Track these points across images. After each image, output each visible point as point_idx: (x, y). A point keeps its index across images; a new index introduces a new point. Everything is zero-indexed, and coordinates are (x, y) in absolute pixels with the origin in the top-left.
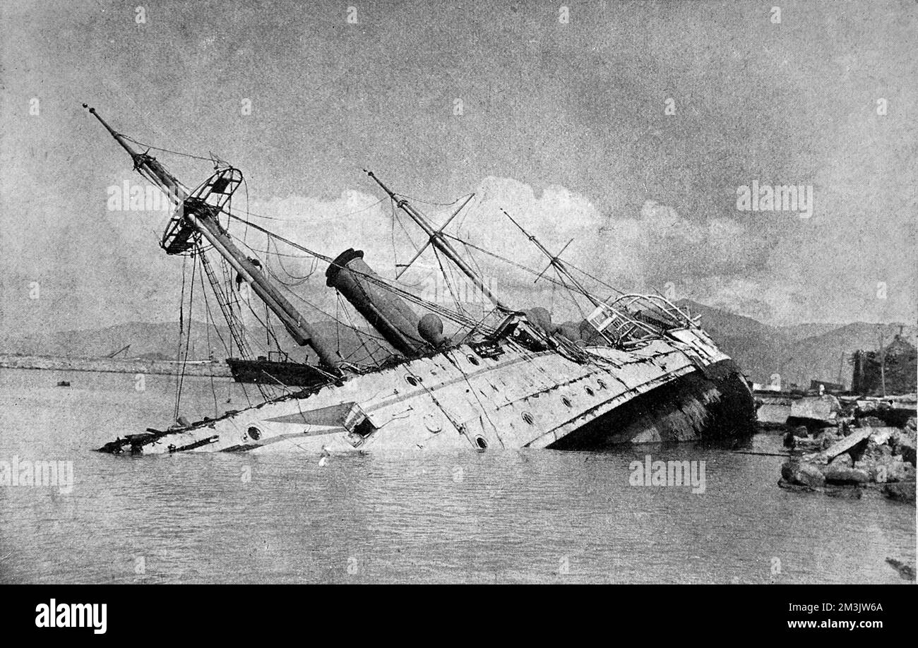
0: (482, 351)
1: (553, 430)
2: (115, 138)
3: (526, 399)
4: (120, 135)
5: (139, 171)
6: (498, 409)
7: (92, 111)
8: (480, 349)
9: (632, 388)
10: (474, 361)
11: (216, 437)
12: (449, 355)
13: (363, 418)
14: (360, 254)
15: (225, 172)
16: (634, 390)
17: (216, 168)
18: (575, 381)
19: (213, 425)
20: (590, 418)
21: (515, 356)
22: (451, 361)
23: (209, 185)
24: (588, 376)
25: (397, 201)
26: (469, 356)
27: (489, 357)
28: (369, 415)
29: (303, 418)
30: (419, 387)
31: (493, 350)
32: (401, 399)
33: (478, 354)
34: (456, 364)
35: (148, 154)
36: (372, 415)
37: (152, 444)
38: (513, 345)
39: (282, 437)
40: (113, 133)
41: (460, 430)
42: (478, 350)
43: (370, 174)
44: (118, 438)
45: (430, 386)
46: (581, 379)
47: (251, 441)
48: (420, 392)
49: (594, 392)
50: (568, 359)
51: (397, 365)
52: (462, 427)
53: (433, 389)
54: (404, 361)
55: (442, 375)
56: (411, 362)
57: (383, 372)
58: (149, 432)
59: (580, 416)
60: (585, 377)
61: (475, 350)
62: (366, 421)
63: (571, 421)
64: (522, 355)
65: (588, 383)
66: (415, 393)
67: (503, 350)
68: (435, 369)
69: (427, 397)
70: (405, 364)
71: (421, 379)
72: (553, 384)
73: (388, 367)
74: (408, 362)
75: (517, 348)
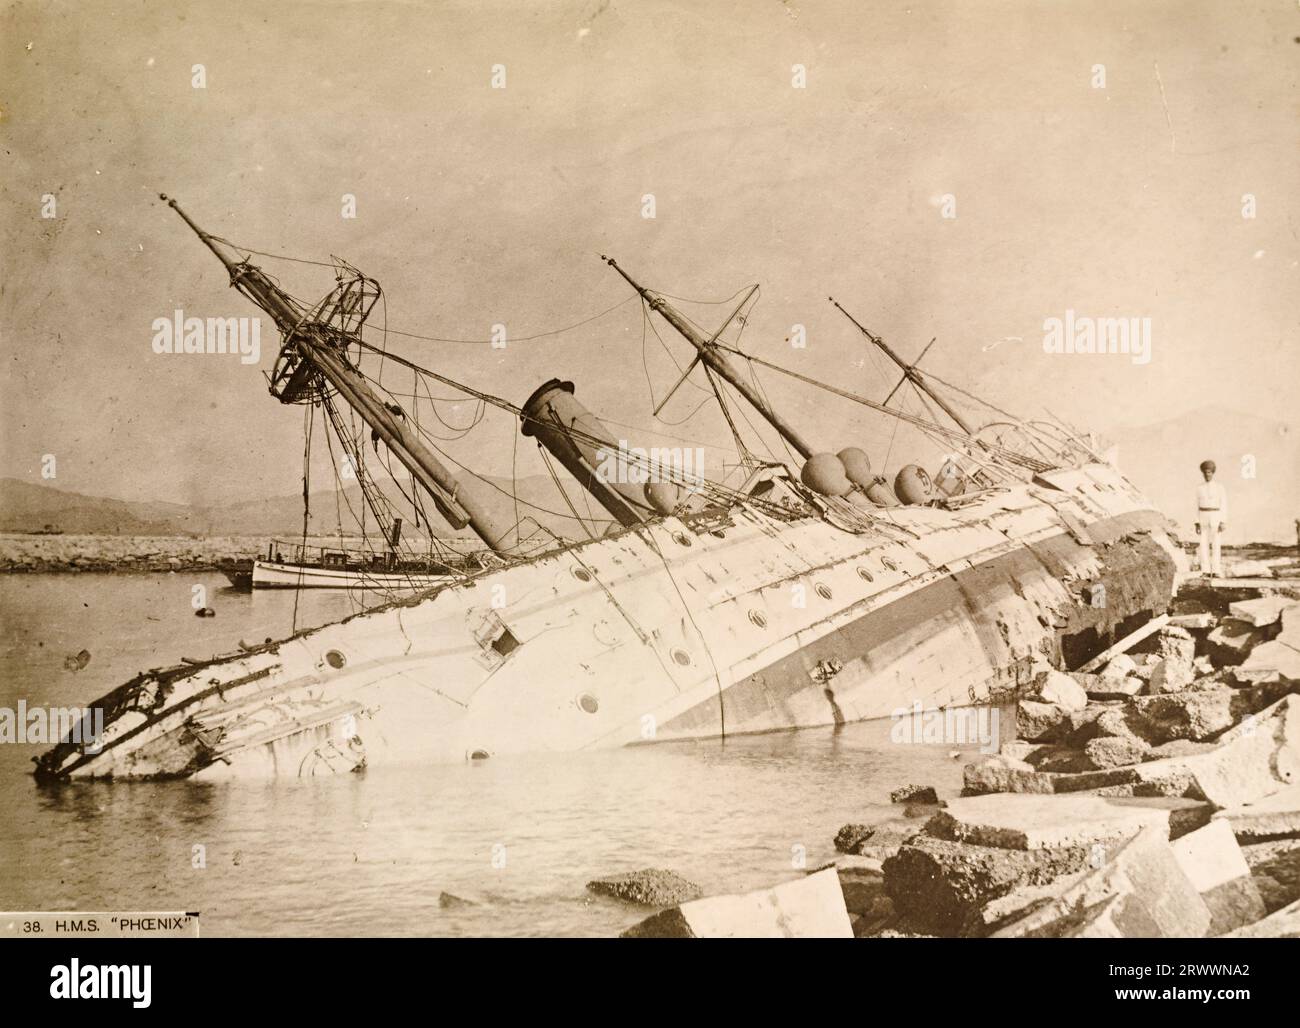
0: (698, 525)
1: (796, 634)
2: (205, 241)
3: (759, 590)
4: (211, 237)
5: (238, 288)
6: (711, 608)
7: (172, 204)
8: (695, 521)
9: (938, 566)
10: (683, 541)
11: (277, 666)
12: (645, 534)
13: (502, 631)
14: (568, 387)
15: (351, 284)
16: (943, 568)
17: (339, 279)
18: (843, 561)
19: (276, 649)
20: (859, 613)
21: (752, 528)
22: (647, 542)
23: (330, 303)
24: (867, 552)
25: (649, 301)
26: (676, 534)
27: (709, 533)
28: (509, 625)
29: (404, 635)
30: (592, 582)
31: (717, 523)
32: (561, 601)
33: (692, 529)
34: (654, 546)
35: (250, 262)
36: (515, 626)
37: (187, 679)
38: (752, 513)
39: (376, 663)
40: (201, 235)
41: (647, 641)
42: (692, 524)
43: (611, 262)
44: (140, 673)
45: (610, 580)
46: (854, 557)
47: (331, 669)
48: (594, 590)
49: (874, 577)
50: (839, 529)
51: (559, 552)
52: (650, 635)
53: (612, 584)
54: (572, 547)
55: (630, 564)
56: (584, 547)
57: (537, 563)
58: (184, 664)
59: (842, 612)
60: (862, 554)
61: (687, 524)
62: (507, 634)
63: (826, 620)
64: (763, 528)
65: (866, 563)
66: (583, 593)
67: (734, 521)
68: (621, 556)
69: (602, 596)
70: (574, 551)
71: (596, 571)
72: (807, 568)
73: (546, 555)
74: (579, 546)
75: (757, 518)
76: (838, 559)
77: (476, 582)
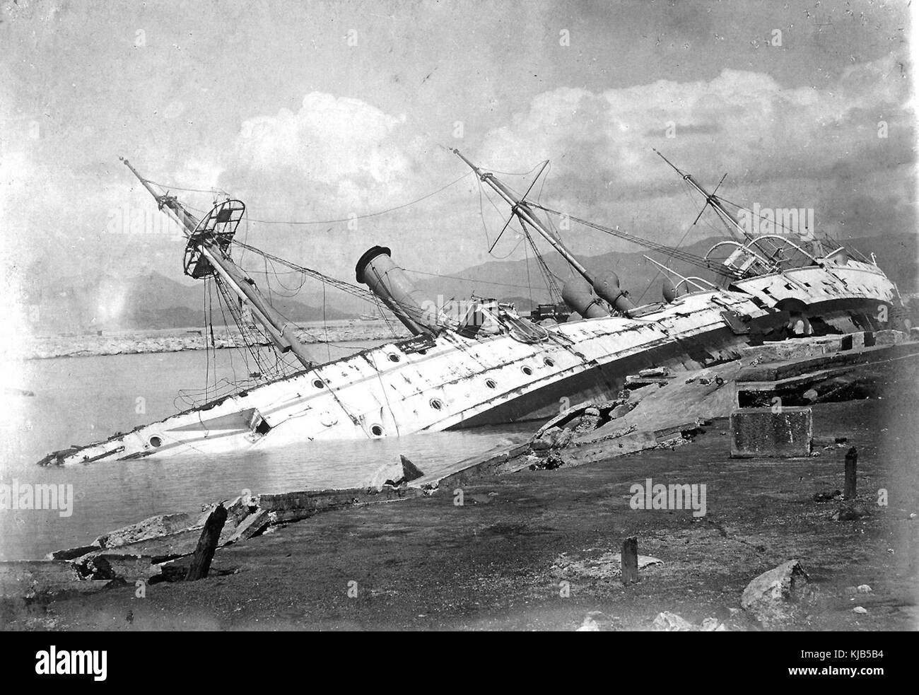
0: (408, 347)
1: (461, 412)
2: (143, 183)
3: (442, 386)
4: (146, 181)
5: (162, 211)
6: (404, 399)
7: (126, 162)
8: (406, 345)
9: (591, 361)
10: (394, 358)
11: (122, 447)
12: (368, 356)
13: (261, 420)
14: (387, 251)
15: (224, 204)
16: (594, 362)
17: (214, 203)
18: (512, 363)
19: (122, 438)
20: (513, 396)
21: (449, 346)
22: (368, 361)
23: (211, 218)
24: (533, 356)
26: (390, 354)
27: (415, 352)
28: (265, 417)
29: (203, 426)
30: (325, 388)
31: (423, 345)
32: (301, 401)
33: (403, 350)
34: (373, 364)
35: (169, 194)
36: (268, 418)
37: (72, 457)
38: (451, 336)
39: (181, 442)
41: (355, 422)
42: (404, 347)
45: (337, 386)
46: (521, 360)
47: (152, 448)
48: (326, 392)
49: (533, 371)
50: (518, 341)
51: (306, 372)
52: (358, 418)
53: (338, 389)
54: (316, 367)
55: (353, 375)
56: (324, 368)
57: (290, 380)
58: (72, 448)
59: (501, 396)
60: (528, 357)
61: (400, 348)
62: (264, 422)
63: (487, 402)
64: (457, 345)
65: (529, 363)
66: (318, 395)
67: (436, 343)
68: (348, 370)
69: (330, 397)
70: (316, 370)
71: (329, 382)
72: (482, 369)
73: (297, 374)
74: (320, 368)
75: (454, 339)
76: (507, 362)
77: (248, 393)
